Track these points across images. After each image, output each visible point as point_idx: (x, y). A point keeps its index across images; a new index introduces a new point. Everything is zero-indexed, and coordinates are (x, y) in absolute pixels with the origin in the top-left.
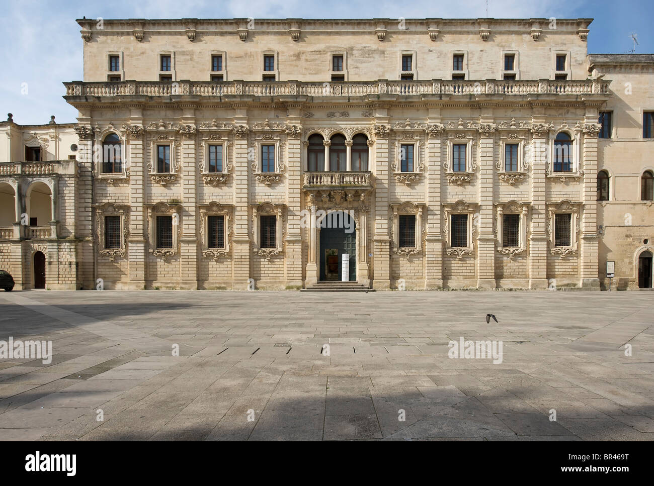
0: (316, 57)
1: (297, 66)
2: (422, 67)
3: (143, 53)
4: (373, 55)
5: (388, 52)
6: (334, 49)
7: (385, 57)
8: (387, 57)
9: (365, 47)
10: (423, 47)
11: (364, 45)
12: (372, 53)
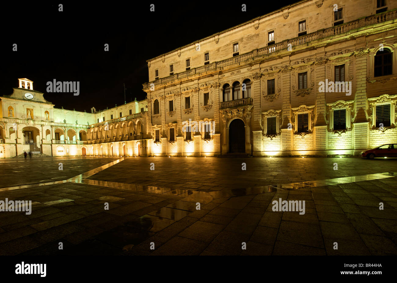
0: (226, 48)
1: (218, 55)
2: (280, 36)
3: (165, 67)
4: (253, 38)
5: (260, 34)
6: (234, 42)
7: (259, 37)
8: (260, 37)
9: (249, 35)
10: (280, 25)
11: (248, 35)
12: (252, 37)
